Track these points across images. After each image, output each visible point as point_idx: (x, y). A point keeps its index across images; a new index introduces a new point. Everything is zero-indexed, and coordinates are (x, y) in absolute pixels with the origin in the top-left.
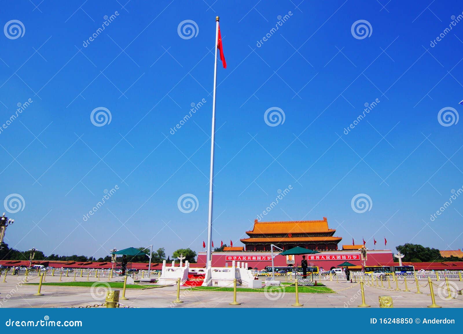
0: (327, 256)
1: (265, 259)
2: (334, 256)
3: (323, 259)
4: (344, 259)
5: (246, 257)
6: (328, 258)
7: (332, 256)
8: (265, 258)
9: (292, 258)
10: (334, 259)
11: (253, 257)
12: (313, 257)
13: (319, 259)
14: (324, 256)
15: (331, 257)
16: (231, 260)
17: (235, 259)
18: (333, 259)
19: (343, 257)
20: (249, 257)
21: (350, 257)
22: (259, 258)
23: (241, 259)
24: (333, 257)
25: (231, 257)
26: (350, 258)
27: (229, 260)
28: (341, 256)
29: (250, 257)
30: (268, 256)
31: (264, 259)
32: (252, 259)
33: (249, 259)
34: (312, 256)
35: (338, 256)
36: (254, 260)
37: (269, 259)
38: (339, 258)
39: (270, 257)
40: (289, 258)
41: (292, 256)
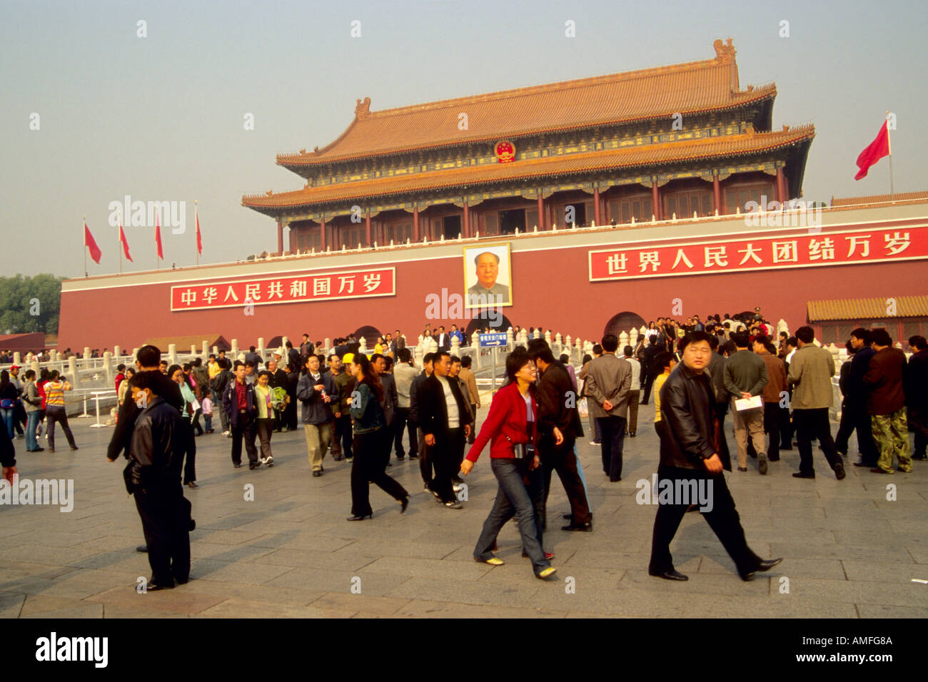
0: (707, 249)
1: (350, 291)
2: (755, 244)
3: (682, 266)
4: (821, 260)
5: (258, 285)
6: (717, 258)
7: (744, 245)
8: (352, 282)
9: (494, 276)
10: (751, 262)
11: (296, 282)
12: (623, 259)
13: (660, 269)
14: (686, 250)
15: (734, 252)
16: (193, 304)
17: (210, 300)
18: (745, 265)
19: (813, 246)
20: (272, 286)
21: (866, 243)
22: (324, 287)
23: (236, 299)
24: (750, 252)
25: (193, 289)
26: (866, 253)
27: (185, 305)
28: (803, 244)
29: (279, 285)
30: (368, 274)
31: (345, 292)
32: (286, 294)
33: (276, 297)
34: (612, 254)
35: (778, 246)
36: (298, 297)
37: (370, 289)
38: (791, 257)
39: (379, 276)
40: (478, 273)
41: (495, 264)
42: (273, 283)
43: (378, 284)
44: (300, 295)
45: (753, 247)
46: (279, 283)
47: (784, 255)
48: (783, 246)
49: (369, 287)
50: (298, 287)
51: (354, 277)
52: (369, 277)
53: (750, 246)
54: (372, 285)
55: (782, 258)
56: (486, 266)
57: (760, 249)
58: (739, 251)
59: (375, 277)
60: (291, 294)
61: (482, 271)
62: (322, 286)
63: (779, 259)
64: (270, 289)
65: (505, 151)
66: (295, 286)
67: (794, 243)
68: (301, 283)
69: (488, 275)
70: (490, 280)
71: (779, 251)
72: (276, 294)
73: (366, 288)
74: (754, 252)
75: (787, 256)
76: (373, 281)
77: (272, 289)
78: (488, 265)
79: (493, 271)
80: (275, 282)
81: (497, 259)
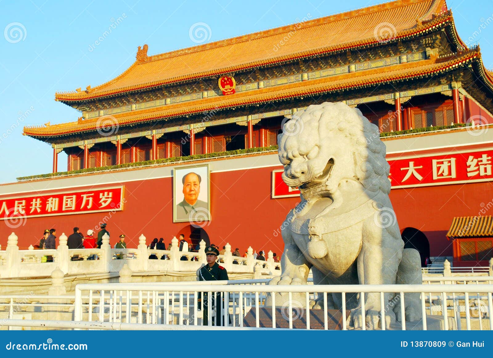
1: (89, 207)
2: (417, 162)
4: (478, 176)
5: (24, 201)
7: (406, 163)
8: (91, 199)
9: (196, 194)
10: (412, 179)
11: (50, 199)
15: (397, 170)
18: (406, 183)
19: (471, 162)
20: (34, 202)
22: (70, 203)
24: (412, 169)
28: (462, 161)
29: (38, 202)
30: (103, 192)
31: (85, 209)
32: (43, 209)
33: (35, 212)
35: (438, 163)
36: (52, 212)
37: (104, 205)
38: (450, 174)
39: (111, 194)
40: (184, 191)
41: (197, 183)
42: (34, 200)
43: (109, 200)
44: (53, 210)
45: (415, 165)
46: (38, 200)
47: (443, 172)
48: (442, 163)
49: (103, 203)
50: (52, 203)
51: (93, 194)
52: (104, 195)
53: (411, 164)
54: (105, 202)
55: (442, 175)
56: (191, 186)
57: (421, 167)
58: (402, 169)
59: (108, 195)
60: (47, 209)
61: (188, 190)
62: (69, 202)
63: (438, 176)
64: (32, 205)
65: (227, 84)
66: (50, 202)
67: (453, 160)
68: (54, 199)
69: (192, 192)
70: (194, 198)
71: (439, 169)
72: (36, 210)
73: (101, 205)
74: (416, 170)
75: (446, 173)
76: (107, 198)
77: (34, 205)
78: (192, 185)
79: (196, 189)
80: (37, 198)
81: (199, 177)
